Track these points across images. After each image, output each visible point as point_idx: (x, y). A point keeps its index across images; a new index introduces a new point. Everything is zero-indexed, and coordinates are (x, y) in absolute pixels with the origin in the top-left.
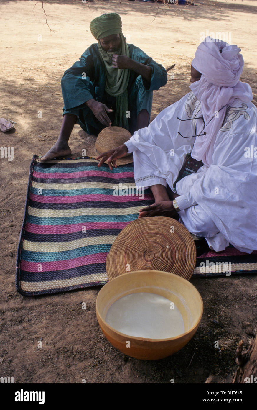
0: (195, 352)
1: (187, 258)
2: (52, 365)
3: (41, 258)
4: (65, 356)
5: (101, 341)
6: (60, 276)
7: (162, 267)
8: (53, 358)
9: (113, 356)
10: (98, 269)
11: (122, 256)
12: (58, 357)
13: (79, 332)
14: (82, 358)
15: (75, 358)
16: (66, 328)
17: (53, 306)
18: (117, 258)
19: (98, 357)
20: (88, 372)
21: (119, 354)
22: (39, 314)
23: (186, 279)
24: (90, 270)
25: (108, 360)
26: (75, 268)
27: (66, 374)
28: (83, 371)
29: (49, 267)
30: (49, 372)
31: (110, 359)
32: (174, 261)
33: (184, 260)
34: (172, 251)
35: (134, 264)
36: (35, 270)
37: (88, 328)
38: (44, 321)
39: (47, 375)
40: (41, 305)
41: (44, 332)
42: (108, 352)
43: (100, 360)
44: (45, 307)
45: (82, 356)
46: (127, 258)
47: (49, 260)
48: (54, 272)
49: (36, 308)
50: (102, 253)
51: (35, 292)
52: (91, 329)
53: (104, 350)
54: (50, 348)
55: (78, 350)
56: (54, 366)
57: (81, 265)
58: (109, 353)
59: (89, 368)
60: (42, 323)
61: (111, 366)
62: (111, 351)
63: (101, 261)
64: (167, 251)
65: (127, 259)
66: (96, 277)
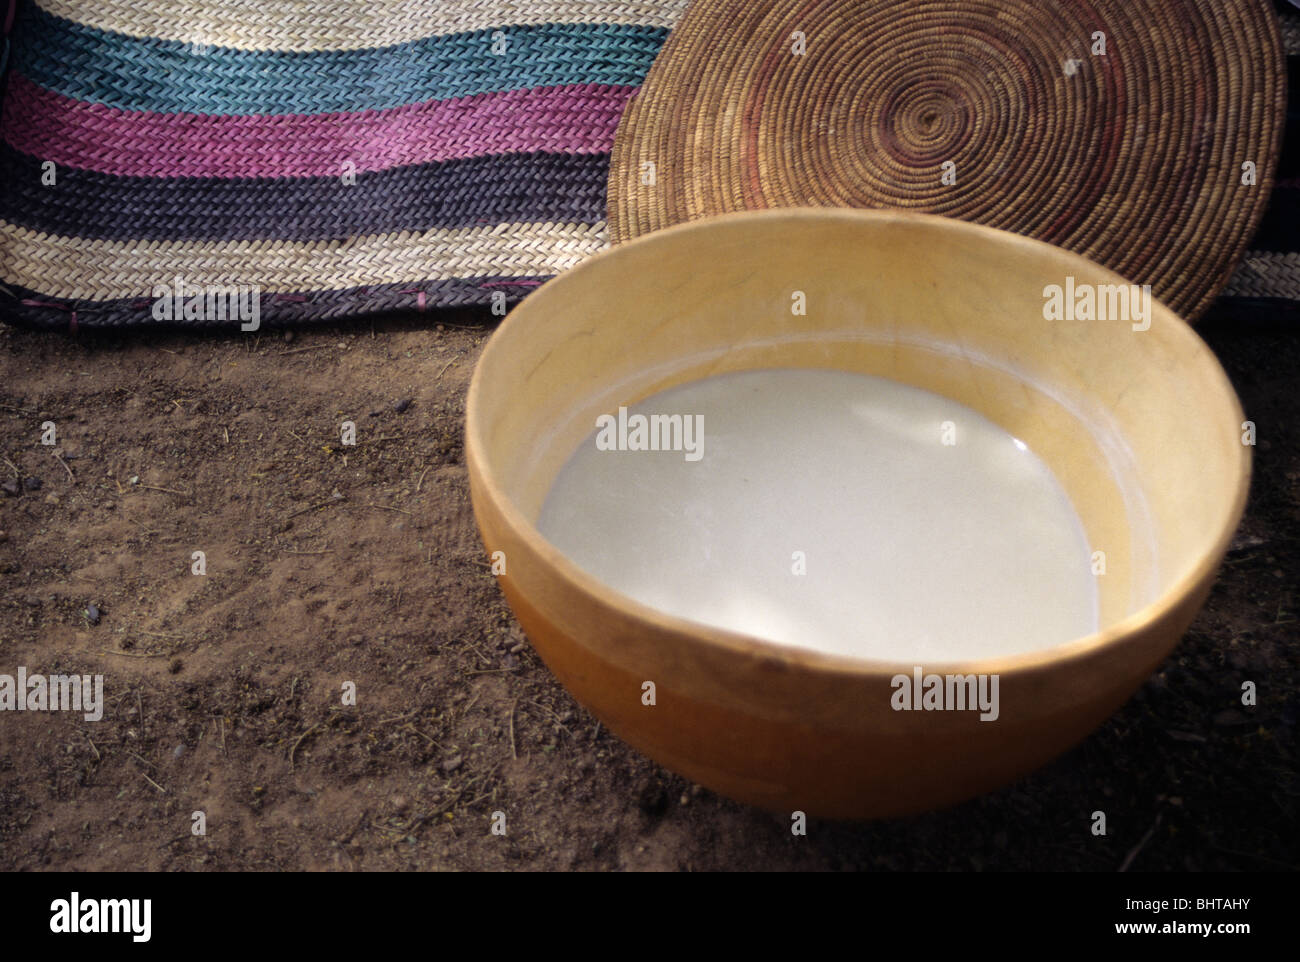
0: (1159, 819)
1: (1207, 158)
2: (144, 785)
3: (163, 87)
4: (240, 733)
5: (503, 662)
6: (279, 219)
7: (1009, 209)
8: (155, 740)
9: (571, 768)
10: (555, 195)
11: (731, 115)
12: (191, 739)
13: (358, 592)
14: (351, 759)
15: (307, 754)
16: (275, 557)
17: (203, 409)
18: (694, 127)
19: (463, 763)
20: (380, 850)
21: (612, 761)
22: (103, 451)
23: (1175, 310)
24: (493, 196)
25: (532, 792)
26: (395, 170)
27: (230, 851)
28: (347, 841)
29: (209, 146)
30: (116, 823)
31: (545, 784)
32: (1099, 175)
33: (1183, 169)
34: (1100, 98)
35: (809, 171)
36: (107, 159)
37: (423, 575)
38: (131, 502)
39: (101, 847)
40: (121, 393)
41: (122, 569)
42: (540, 737)
43: (473, 788)
44: (152, 408)
45: (357, 749)
46: (762, 127)
47: (215, 105)
48: (239, 186)
49: (82, 413)
50: (596, 88)
51: (88, 303)
52: (445, 582)
53: (515, 724)
54: (149, 673)
55: (334, 708)
56: (153, 790)
57: (438, 159)
58: (547, 748)
59: (390, 825)
60: (112, 509)
61: (545, 835)
62: (560, 736)
63: (586, 140)
64: (1064, 94)
65: (762, 137)
66: (535, 244)
